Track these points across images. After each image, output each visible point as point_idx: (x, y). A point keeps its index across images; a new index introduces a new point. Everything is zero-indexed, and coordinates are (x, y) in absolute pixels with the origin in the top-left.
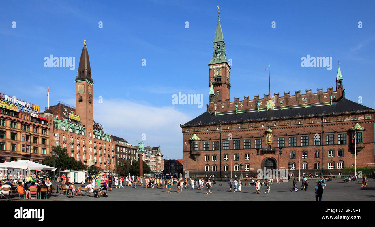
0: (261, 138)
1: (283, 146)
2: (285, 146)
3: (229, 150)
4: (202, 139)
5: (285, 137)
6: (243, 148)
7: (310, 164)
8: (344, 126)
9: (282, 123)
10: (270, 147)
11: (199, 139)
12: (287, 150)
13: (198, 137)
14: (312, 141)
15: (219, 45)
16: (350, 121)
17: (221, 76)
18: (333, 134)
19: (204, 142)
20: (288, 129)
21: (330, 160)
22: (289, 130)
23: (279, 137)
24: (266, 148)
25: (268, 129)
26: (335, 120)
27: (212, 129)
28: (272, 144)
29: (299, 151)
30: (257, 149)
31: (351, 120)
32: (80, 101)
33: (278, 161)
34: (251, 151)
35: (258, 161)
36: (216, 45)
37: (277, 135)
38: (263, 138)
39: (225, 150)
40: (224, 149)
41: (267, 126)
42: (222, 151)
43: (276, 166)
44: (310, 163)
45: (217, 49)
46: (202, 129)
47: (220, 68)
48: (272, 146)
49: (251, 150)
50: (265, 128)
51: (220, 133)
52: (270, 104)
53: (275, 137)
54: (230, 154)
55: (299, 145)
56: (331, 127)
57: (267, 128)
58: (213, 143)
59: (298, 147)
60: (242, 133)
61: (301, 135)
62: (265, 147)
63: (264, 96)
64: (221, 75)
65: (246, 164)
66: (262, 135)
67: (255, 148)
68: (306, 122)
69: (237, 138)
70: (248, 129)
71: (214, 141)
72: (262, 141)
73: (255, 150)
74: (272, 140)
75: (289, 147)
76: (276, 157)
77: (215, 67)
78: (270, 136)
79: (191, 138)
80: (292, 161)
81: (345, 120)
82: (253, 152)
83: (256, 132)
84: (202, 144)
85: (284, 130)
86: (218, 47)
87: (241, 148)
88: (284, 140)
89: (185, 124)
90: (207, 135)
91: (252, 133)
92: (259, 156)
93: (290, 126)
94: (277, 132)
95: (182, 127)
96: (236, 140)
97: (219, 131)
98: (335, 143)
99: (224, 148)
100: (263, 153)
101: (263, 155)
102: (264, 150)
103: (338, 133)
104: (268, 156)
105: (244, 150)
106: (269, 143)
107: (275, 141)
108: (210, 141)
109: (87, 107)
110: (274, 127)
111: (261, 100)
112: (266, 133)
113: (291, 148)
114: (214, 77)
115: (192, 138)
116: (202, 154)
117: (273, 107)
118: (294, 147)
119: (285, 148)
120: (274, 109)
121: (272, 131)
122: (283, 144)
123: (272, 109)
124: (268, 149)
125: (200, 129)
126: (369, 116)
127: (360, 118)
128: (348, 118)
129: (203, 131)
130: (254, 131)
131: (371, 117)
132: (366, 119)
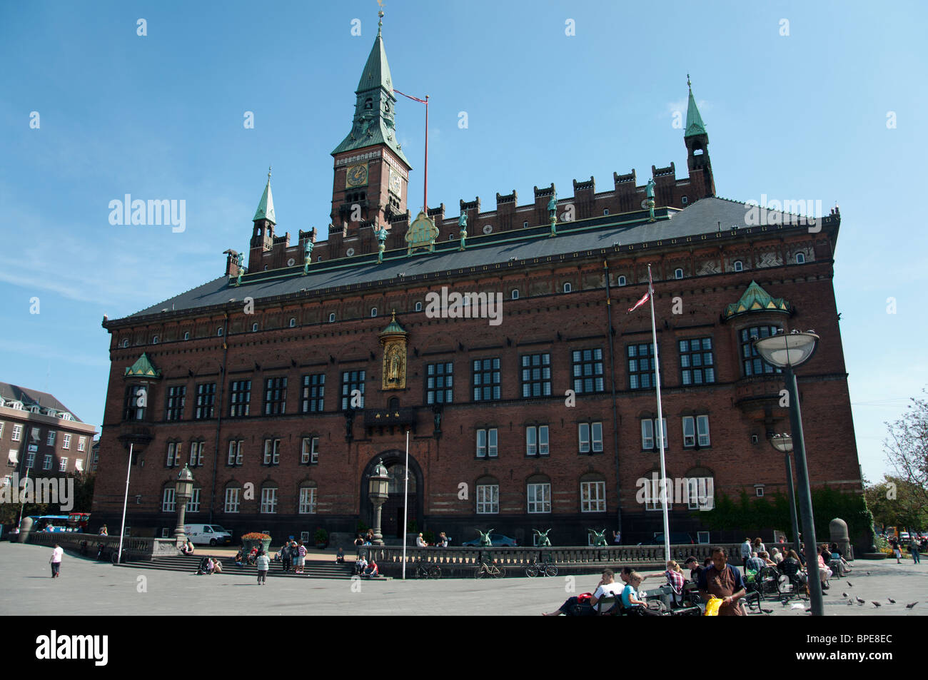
1: (450, 399)
2: (458, 401)
3: (251, 417)
4: (166, 375)
5: (459, 357)
6: (297, 411)
8: (700, 301)
10: (394, 407)
12: (467, 416)
13: (153, 364)
14: (566, 377)
15: (370, 99)
16: (724, 274)
19: (170, 386)
20: (470, 322)
22: (470, 328)
23: (436, 359)
26: (658, 275)
27: (202, 332)
28: (404, 390)
33: (425, 472)
34: (323, 423)
36: (364, 99)
37: (424, 350)
38: (373, 363)
39: (235, 417)
41: (388, 312)
42: (225, 423)
43: (420, 493)
44: (563, 479)
45: (366, 108)
46: (169, 334)
48: (404, 400)
49: (327, 418)
50: (380, 321)
51: (223, 347)
52: (420, 229)
53: (419, 361)
54: (250, 438)
55: (514, 396)
57: (385, 320)
58: (201, 388)
59: (509, 401)
60: (297, 345)
62: (378, 406)
65: (306, 483)
66: (370, 354)
68: (538, 288)
69: (278, 366)
70: (317, 329)
71: (201, 380)
72: (370, 378)
73: (338, 417)
74: (404, 374)
75: (472, 402)
76: (419, 453)
78: (396, 356)
80: (486, 468)
81: (703, 273)
82: (332, 428)
83: (346, 339)
84: (162, 394)
85: (451, 328)
86: (366, 105)
87: (289, 411)
88: (454, 375)
90: (180, 359)
91: (334, 346)
92: (353, 445)
96: (277, 377)
97: (221, 341)
99: (233, 409)
100: (369, 430)
103: (678, 333)
104: (387, 448)
105: (300, 419)
107: (415, 375)
108: (192, 383)
110: (412, 318)
114: (346, 191)
116: (158, 437)
117: (433, 242)
119: (456, 408)
120: (434, 249)
122: (450, 389)
123: (428, 250)
124: (383, 416)
125: (165, 334)
126: (805, 250)
127: (764, 260)
128: (712, 264)
129: (172, 340)
130: (340, 338)
131: (812, 252)
132: (789, 262)
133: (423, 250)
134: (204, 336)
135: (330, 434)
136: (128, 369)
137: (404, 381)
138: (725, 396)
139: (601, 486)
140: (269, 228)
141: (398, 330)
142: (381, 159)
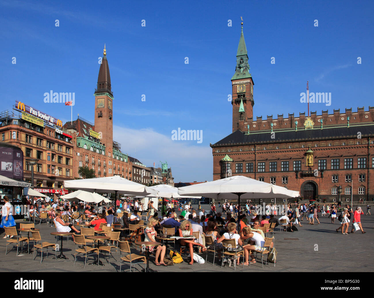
0: (301, 160)
1: (325, 169)
2: (327, 169)
3: (265, 172)
4: (235, 161)
5: (328, 159)
6: (280, 171)
9: (324, 143)
10: (311, 170)
11: (231, 160)
12: (329, 173)
13: (231, 158)
14: (356, 164)
15: (242, 59)
17: (245, 93)
19: (236, 164)
20: (331, 150)
22: (331, 152)
23: (321, 159)
24: (307, 171)
25: (309, 150)
27: (247, 149)
28: (312, 166)
29: (342, 175)
30: (296, 172)
32: (99, 117)
33: (319, 185)
34: (289, 174)
35: (297, 185)
36: (240, 58)
37: (318, 156)
38: (303, 159)
39: (260, 172)
41: (307, 146)
42: (257, 173)
43: (317, 190)
45: (241, 63)
46: (235, 149)
47: (244, 84)
49: (290, 172)
50: (305, 149)
51: (254, 154)
52: (308, 123)
53: (316, 159)
54: (266, 177)
55: (342, 168)
57: (307, 149)
58: (247, 164)
59: (341, 170)
60: (280, 154)
61: (345, 158)
62: (305, 170)
63: (300, 114)
64: (244, 91)
66: (302, 157)
67: (293, 171)
68: (350, 143)
69: (273, 159)
70: (286, 150)
71: (248, 162)
72: (302, 163)
73: (293, 172)
74: (313, 162)
75: (331, 170)
76: (317, 181)
77: (238, 82)
78: (310, 158)
79: (222, 159)
80: (335, 185)
82: (292, 175)
83: (295, 153)
84: (234, 166)
85: (326, 151)
86: (241, 61)
87: (278, 171)
88: (326, 163)
89: (216, 144)
90: (240, 156)
91: (291, 155)
92: (298, 179)
93: (332, 147)
94: (318, 153)
95: (213, 146)
96: (273, 162)
97: (254, 152)
99: (259, 170)
100: (303, 175)
101: (303, 178)
102: (304, 172)
104: (308, 180)
105: (281, 173)
106: (309, 165)
107: (315, 163)
108: (244, 163)
109: (107, 123)
110: (315, 148)
111: (296, 119)
112: (306, 154)
113: (334, 171)
114: (237, 94)
115: (224, 159)
117: (312, 126)
118: (336, 169)
119: (326, 171)
120: (314, 128)
121: (313, 152)
122: (325, 166)
123: (311, 129)
124: (308, 172)
125: (233, 149)
129: (236, 151)
130: (293, 152)
133: (310, 128)
134: (247, 150)
135: (291, 176)
137: (313, 164)
141: (311, 151)
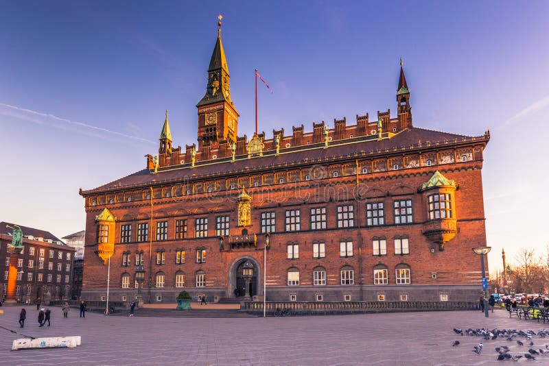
0: (229, 213)
1: (274, 230)
2: (278, 230)
3: (166, 240)
5: (278, 210)
6: (193, 236)
7: (333, 271)
8: (406, 181)
9: (270, 179)
10: (245, 234)
11: (111, 219)
12: (282, 238)
14: (334, 219)
16: (420, 168)
18: (382, 199)
19: (122, 225)
20: (283, 192)
21: (377, 263)
22: (284, 195)
23: (266, 210)
24: (238, 237)
26: (384, 167)
28: (250, 226)
30: (221, 238)
31: (423, 165)
34: (208, 243)
37: (260, 206)
38: (233, 213)
39: (159, 241)
40: (158, 238)
41: (240, 187)
42: (154, 243)
44: (332, 269)
46: (119, 198)
48: (250, 231)
49: (209, 240)
50: (236, 192)
51: (149, 205)
52: (254, 144)
53: (257, 212)
56: (377, 184)
57: (239, 191)
58: (140, 226)
59: (305, 231)
60: (192, 204)
61: (311, 206)
62: (236, 234)
64: (216, 122)
65: (199, 272)
66: (231, 208)
67: (216, 237)
68: (320, 175)
69: (182, 214)
70: (202, 196)
71: (140, 222)
73: (215, 239)
75: (285, 232)
76: (258, 257)
77: (207, 109)
78: (245, 209)
80: (293, 264)
81: (409, 167)
82: (213, 245)
84: (118, 229)
85: (274, 194)
87: (188, 237)
88: (275, 218)
90: (128, 211)
91: (212, 205)
92: (224, 253)
93: (285, 186)
94: (261, 199)
96: (181, 220)
98: (387, 221)
101: (233, 251)
103: (394, 198)
104: (242, 254)
106: (243, 224)
107: (255, 219)
108: (133, 224)
113: (290, 234)
117: (261, 151)
118: (294, 231)
119: (276, 234)
121: (249, 197)
124: (240, 239)
126: (468, 155)
127: (444, 160)
128: (415, 162)
129: (121, 201)
131: (471, 155)
132: (458, 161)
133: (256, 155)
134: (139, 199)
136: (97, 216)
138: (418, 229)
139: (351, 272)
140: (169, 143)
141: (246, 196)
142: (223, 109)
